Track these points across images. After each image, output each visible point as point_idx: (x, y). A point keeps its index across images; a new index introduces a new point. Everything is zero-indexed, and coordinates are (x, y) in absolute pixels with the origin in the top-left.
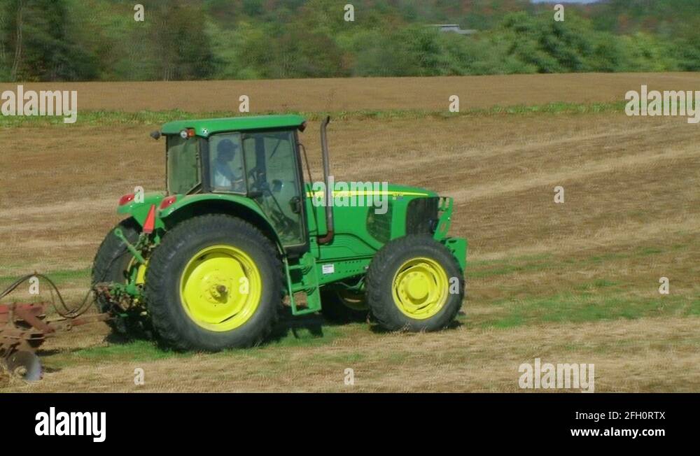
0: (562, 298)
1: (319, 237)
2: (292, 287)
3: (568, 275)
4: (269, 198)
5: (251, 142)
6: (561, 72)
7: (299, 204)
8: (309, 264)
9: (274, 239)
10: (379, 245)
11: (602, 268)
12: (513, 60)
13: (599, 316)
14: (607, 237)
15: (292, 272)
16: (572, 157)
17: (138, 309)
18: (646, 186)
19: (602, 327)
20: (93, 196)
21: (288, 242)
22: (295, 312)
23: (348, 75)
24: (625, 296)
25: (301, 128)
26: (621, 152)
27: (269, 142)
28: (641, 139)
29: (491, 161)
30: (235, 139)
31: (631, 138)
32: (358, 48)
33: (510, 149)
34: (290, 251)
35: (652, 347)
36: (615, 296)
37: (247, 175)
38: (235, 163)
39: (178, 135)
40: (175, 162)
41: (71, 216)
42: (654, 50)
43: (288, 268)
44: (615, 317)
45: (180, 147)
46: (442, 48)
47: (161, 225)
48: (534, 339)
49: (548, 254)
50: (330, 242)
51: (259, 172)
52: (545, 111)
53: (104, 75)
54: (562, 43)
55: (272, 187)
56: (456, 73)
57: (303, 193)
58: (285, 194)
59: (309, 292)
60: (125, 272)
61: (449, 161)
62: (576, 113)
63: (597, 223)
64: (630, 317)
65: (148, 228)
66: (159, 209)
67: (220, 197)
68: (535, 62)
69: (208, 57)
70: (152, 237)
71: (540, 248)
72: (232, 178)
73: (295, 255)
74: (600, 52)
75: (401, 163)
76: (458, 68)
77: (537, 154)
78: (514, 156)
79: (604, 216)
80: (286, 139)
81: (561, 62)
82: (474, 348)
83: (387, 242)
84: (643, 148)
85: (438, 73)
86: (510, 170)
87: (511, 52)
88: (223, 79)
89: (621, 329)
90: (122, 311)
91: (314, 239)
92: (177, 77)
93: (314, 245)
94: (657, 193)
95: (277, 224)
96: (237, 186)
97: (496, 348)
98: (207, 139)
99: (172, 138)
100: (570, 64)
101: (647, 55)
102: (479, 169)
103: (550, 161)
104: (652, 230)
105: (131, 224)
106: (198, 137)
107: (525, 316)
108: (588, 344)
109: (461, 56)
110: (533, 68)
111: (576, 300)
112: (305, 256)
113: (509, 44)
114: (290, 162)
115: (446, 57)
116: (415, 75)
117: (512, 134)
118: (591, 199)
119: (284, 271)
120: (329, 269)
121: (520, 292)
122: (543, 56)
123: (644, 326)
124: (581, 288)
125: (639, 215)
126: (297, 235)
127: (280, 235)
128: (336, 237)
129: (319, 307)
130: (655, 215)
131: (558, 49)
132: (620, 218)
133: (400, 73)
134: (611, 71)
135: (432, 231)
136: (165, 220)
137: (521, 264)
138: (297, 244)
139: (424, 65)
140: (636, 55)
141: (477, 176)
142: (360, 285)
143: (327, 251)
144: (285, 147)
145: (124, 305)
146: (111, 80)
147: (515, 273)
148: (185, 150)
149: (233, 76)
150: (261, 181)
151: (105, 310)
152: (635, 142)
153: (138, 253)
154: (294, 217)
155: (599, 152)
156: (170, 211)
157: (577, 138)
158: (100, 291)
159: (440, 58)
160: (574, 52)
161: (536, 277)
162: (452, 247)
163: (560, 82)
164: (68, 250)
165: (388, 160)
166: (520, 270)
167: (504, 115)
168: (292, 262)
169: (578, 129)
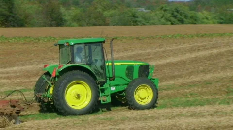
0: (179, 99)
1: (110, 78)
2: (101, 94)
3: (181, 91)
4: (94, 65)
5: (87, 47)
6: (178, 24)
7: (103, 67)
8: (107, 87)
9: (95, 78)
10: (130, 80)
11: (192, 89)
12: (163, 20)
13: (191, 105)
14: (194, 78)
15: (101, 89)
16: (182, 52)
17: (50, 102)
18: (207, 62)
19: (192, 109)
20: (22, 65)
21: (100, 80)
22: (102, 103)
23: (108, 25)
24: (199, 98)
25: (104, 42)
26: (198, 51)
27: (93, 47)
28: (205, 46)
29: (155, 53)
30: (82, 46)
31: (202, 46)
32: (111, 16)
33: (161, 50)
34: (100, 82)
35: (209, 115)
36: (197, 98)
37: (86, 57)
38: (82, 54)
39: (63, 45)
40: (62, 53)
41: (15, 72)
42: (209, 17)
43: (100, 88)
44: (196, 105)
45: (64, 49)
46: (139, 16)
47: (58, 74)
48: (170, 113)
49: (175, 84)
50: (113, 80)
51: (90, 57)
52: (173, 37)
53: (26, 25)
54: (179, 15)
55: (94, 61)
56: (144, 25)
57: (105, 63)
58: (99, 64)
59: (107, 96)
60: (46, 90)
61: (141, 53)
62: (183, 38)
63: (191, 74)
64: (201, 105)
65: (53, 75)
66: (57, 69)
67: (77, 65)
68: (170, 21)
69: (61, 19)
70: (55, 78)
71: (172, 82)
72: (81, 59)
73: (102, 84)
74: (192, 17)
75: (125, 54)
76: (145, 23)
77: (171, 51)
78: (164, 52)
79: (192, 72)
80: (99, 45)
81: (179, 21)
82: (149, 115)
83: (132, 79)
84: (206, 49)
85: (138, 25)
86: (161, 57)
87: (162, 18)
88: (66, 26)
89: (199, 109)
90: (45, 103)
91: (108, 78)
92: (51, 26)
93: (108, 80)
94: (210, 64)
95: (96, 74)
96: (83, 61)
97: (157, 115)
98: (73, 46)
99: (61, 46)
100: (182, 22)
101: (207, 19)
102: (151, 56)
103: (175, 53)
104: (209, 76)
105: (48, 74)
106: (70, 45)
107: (167, 105)
108: (187, 114)
109: (145, 19)
110: (169, 23)
111: (184, 100)
112: (105, 84)
113: (162, 15)
114: (100, 53)
115: (140, 19)
116: (130, 25)
117: (163, 45)
118: (188, 66)
119: (99, 89)
120: (113, 88)
121: (165, 97)
122: (173, 19)
123: (206, 108)
124: (185, 96)
125: (204, 71)
126: (103, 78)
127: (97, 77)
128: (116, 78)
129: (110, 101)
130: (210, 71)
131: (178, 17)
132: (198, 73)
133: (125, 24)
134: (195, 24)
135: (147, 76)
136: (59, 72)
137: (165, 88)
138: (103, 80)
139: (133, 22)
140: (203, 19)
141: (151, 58)
142: (124, 94)
143: (112, 83)
144: (99, 48)
145: (46, 101)
146: (29, 27)
147: (163, 91)
148: (66, 49)
149: (69, 26)
150: (90, 59)
151: (39, 102)
152: (203, 47)
153: (50, 83)
154: (102, 71)
155: (191, 51)
156: (61, 69)
157: (183, 46)
158: (38, 96)
159: (138, 20)
160: (183, 17)
161: (170, 92)
162: (154, 81)
163: (178, 27)
164: (14, 83)
165: (122, 53)
166: (165, 89)
167: (160, 38)
168: (101, 86)
169: (184, 43)
